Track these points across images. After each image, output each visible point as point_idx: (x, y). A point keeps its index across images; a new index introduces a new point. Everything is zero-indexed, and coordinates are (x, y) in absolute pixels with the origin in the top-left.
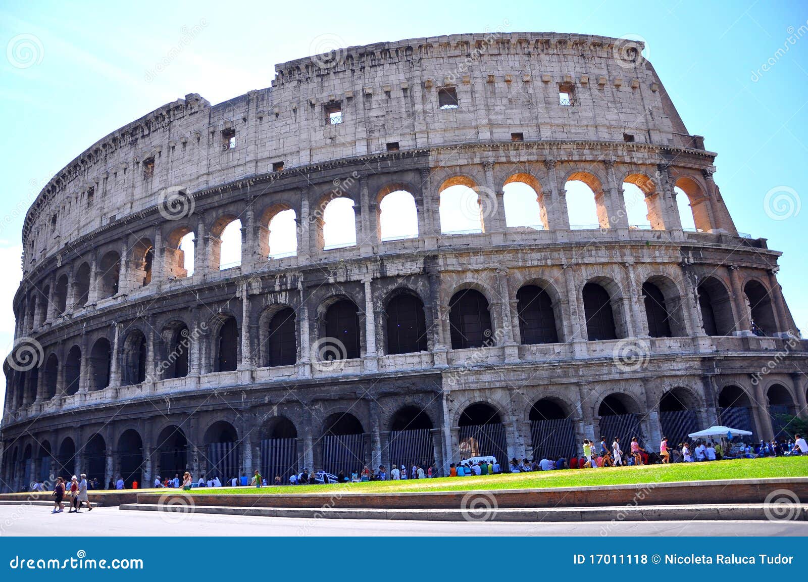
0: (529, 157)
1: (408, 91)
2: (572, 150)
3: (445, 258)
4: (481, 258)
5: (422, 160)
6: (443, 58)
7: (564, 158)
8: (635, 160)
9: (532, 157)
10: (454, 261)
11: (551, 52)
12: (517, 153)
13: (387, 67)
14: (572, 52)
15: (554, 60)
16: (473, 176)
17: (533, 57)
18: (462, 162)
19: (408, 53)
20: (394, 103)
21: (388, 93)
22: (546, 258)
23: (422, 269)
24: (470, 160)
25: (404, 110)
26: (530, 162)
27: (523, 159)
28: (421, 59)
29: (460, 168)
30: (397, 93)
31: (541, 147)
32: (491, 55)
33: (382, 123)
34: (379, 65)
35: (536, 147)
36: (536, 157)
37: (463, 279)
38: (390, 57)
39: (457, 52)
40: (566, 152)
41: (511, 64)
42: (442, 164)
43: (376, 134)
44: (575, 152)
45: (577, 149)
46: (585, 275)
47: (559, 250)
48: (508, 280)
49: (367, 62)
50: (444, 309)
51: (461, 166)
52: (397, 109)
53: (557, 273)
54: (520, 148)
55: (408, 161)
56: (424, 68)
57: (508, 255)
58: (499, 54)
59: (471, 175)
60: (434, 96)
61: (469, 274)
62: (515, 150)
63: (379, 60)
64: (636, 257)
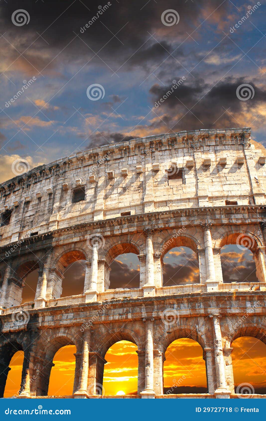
0: (130, 229)
1: (53, 195)
2: (169, 219)
3: (44, 317)
4: (71, 315)
5: (48, 242)
6: (80, 168)
7: (161, 226)
8: (234, 221)
9: (132, 228)
10: (50, 318)
11: (163, 149)
12: (120, 227)
13: (44, 181)
14: (182, 146)
15: (166, 154)
16: (83, 250)
17: (148, 155)
18: (76, 239)
19: (57, 170)
20: (42, 205)
21: (39, 199)
22: (127, 313)
23: (26, 326)
24: (82, 237)
25: (47, 208)
26: (132, 233)
27: (125, 231)
28: (65, 172)
29: (75, 245)
30: (45, 198)
31: (140, 219)
32: (116, 159)
33: (31, 220)
34: (39, 182)
35: (136, 220)
36: (135, 228)
37: (56, 334)
38: (46, 175)
39: (90, 162)
40: (164, 221)
41: (130, 162)
42: (61, 243)
43: (26, 228)
44: (172, 220)
45: (174, 217)
46: (167, 328)
47: (141, 305)
48: (92, 334)
49: (32, 181)
50: (36, 360)
51: (76, 243)
52: (43, 209)
53: (138, 327)
54: (123, 223)
55: (39, 243)
56: (66, 177)
57: (94, 311)
58: (122, 158)
59: (82, 249)
60: (69, 195)
61: (62, 330)
62: (119, 225)
63: (39, 178)
64: (222, 308)
